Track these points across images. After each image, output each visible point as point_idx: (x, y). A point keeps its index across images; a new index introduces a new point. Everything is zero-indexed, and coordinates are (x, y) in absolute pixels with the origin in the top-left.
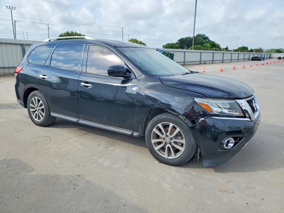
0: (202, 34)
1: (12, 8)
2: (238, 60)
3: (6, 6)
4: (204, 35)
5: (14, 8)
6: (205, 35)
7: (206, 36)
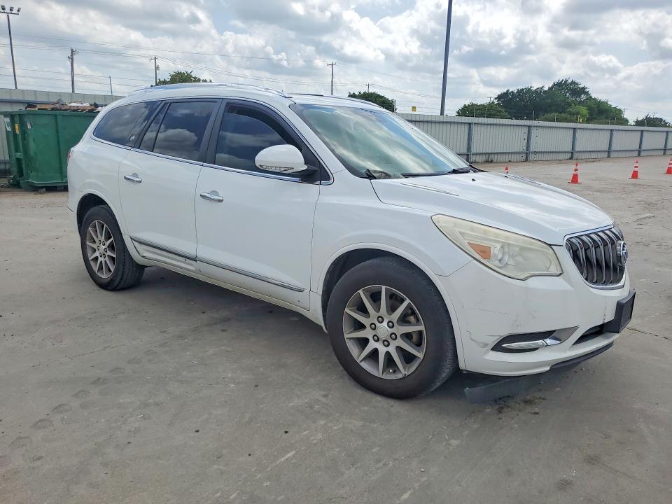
0: (570, 81)
1: (11, 10)
2: (639, 152)
3: (2, 6)
4: (573, 83)
5: (15, 11)
6: (577, 84)
7: (581, 86)
